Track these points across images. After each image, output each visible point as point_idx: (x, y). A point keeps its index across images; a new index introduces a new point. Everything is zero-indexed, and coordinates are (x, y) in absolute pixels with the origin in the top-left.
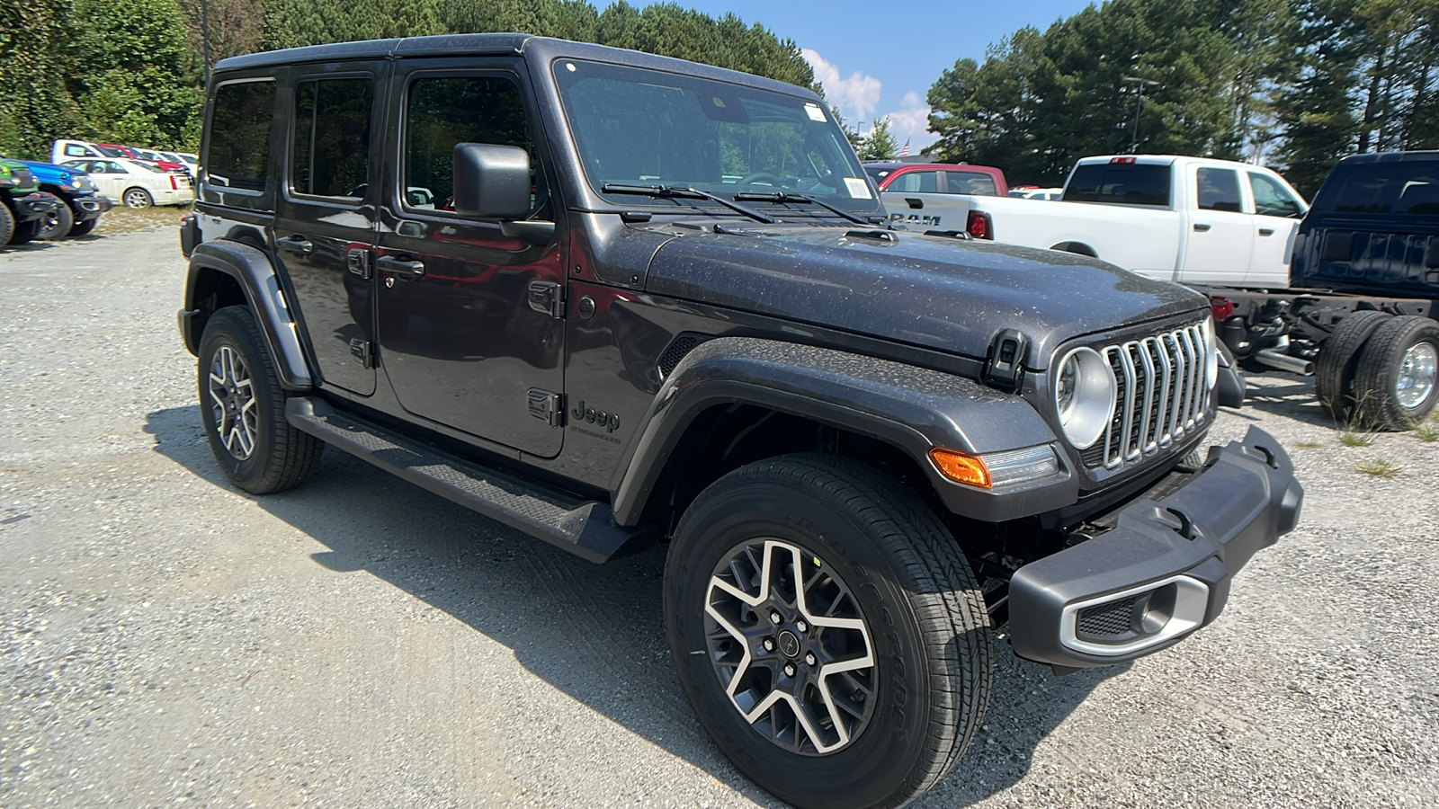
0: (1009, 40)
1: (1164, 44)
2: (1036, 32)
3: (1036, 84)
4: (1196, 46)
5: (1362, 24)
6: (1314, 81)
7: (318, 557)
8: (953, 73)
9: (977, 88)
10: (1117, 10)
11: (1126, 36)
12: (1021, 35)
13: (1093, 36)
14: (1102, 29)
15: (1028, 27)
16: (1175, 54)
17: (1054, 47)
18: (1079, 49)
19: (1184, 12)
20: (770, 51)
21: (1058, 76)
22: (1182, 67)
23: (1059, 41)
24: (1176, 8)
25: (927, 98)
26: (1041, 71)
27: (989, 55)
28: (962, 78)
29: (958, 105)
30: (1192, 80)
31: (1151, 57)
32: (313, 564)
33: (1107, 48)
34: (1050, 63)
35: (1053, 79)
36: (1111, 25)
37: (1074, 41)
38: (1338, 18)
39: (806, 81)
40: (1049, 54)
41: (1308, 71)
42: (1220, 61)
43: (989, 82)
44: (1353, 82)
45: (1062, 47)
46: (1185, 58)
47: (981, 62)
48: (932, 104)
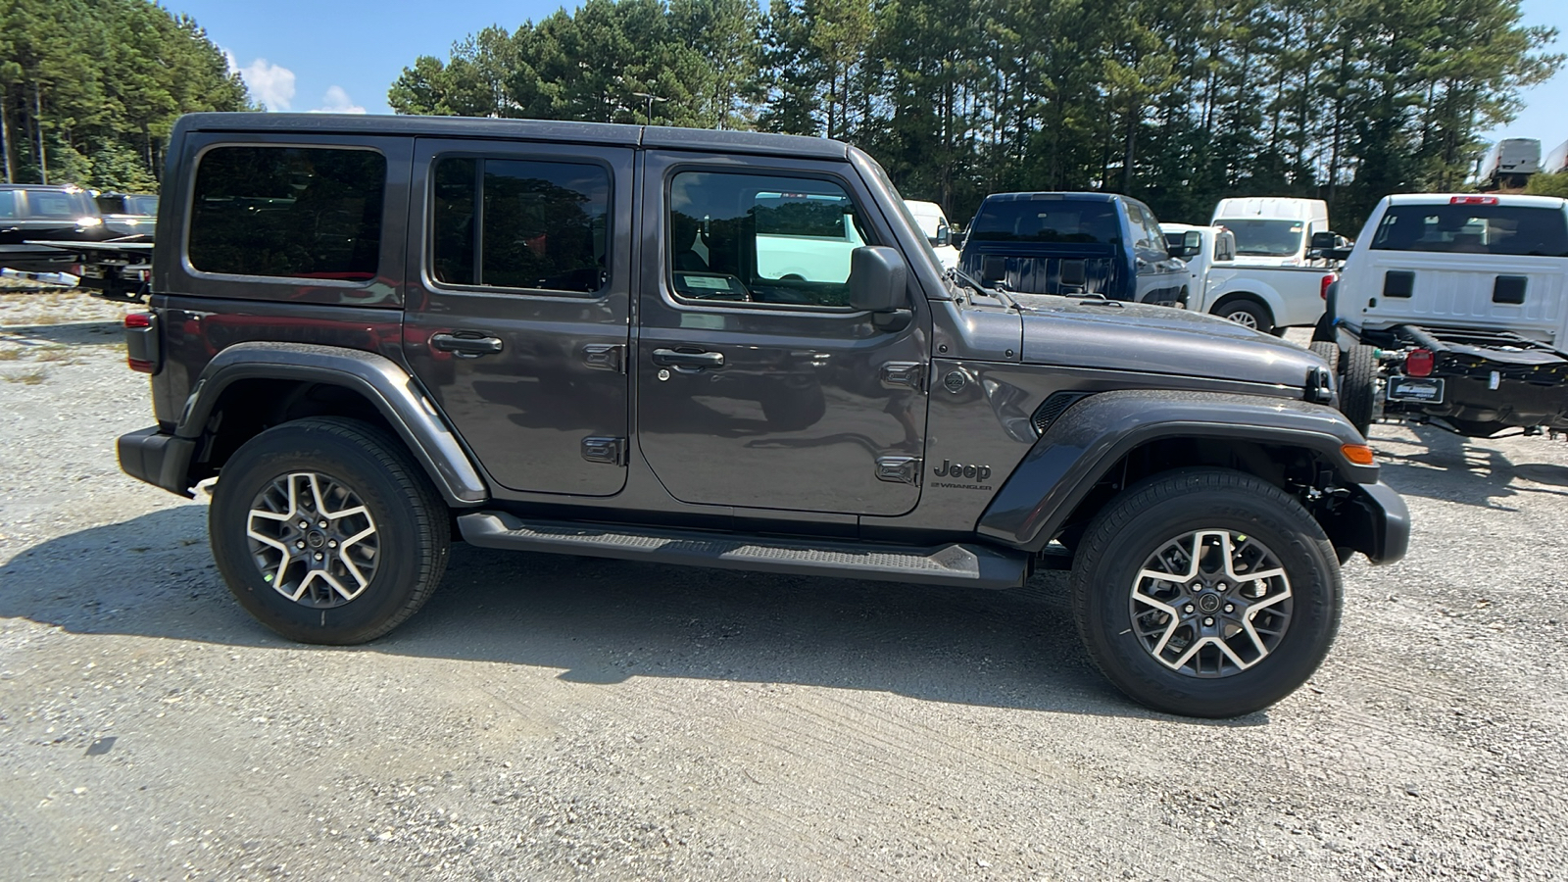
0: (476, 40)
1: (645, 57)
2: (505, 33)
3: (517, 90)
4: (675, 61)
5: (816, 53)
6: (783, 101)
7: (561, 677)
8: (415, 72)
9: (447, 91)
10: (593, 16)
11: (606, 45)
12: (488, 34)
13: (571, 43)
14: (579, 36)
15: (494, 28)
16: (657, 68)
17: (531, 51)
18: (558, 56)
19: (660, 26)
20: (162, 30)
21: (540, 83)
22: (667, 82)
23: (535, 45)
24: (651, 22)
25: (389, 100)
26: (520, 77)
27: (455, 54)
28: (427, 78)
29: (426, 108)
30: (678, 95)
31: (634, 69)
32: (559, 682)
33: (587, 56)
34: (529, 68)
35: (536, 87)
36: (587, 34)
37: (551, 46)
38: (796, 46)
39: (219, 70)
40: (525, 57)
41: (777, 93)
42: (700, 78)
43: (460, 85)
44: (816, 106)
45: (539, 52)
46: (667, 73)
47: (447, 62)
48: (396, 106)
